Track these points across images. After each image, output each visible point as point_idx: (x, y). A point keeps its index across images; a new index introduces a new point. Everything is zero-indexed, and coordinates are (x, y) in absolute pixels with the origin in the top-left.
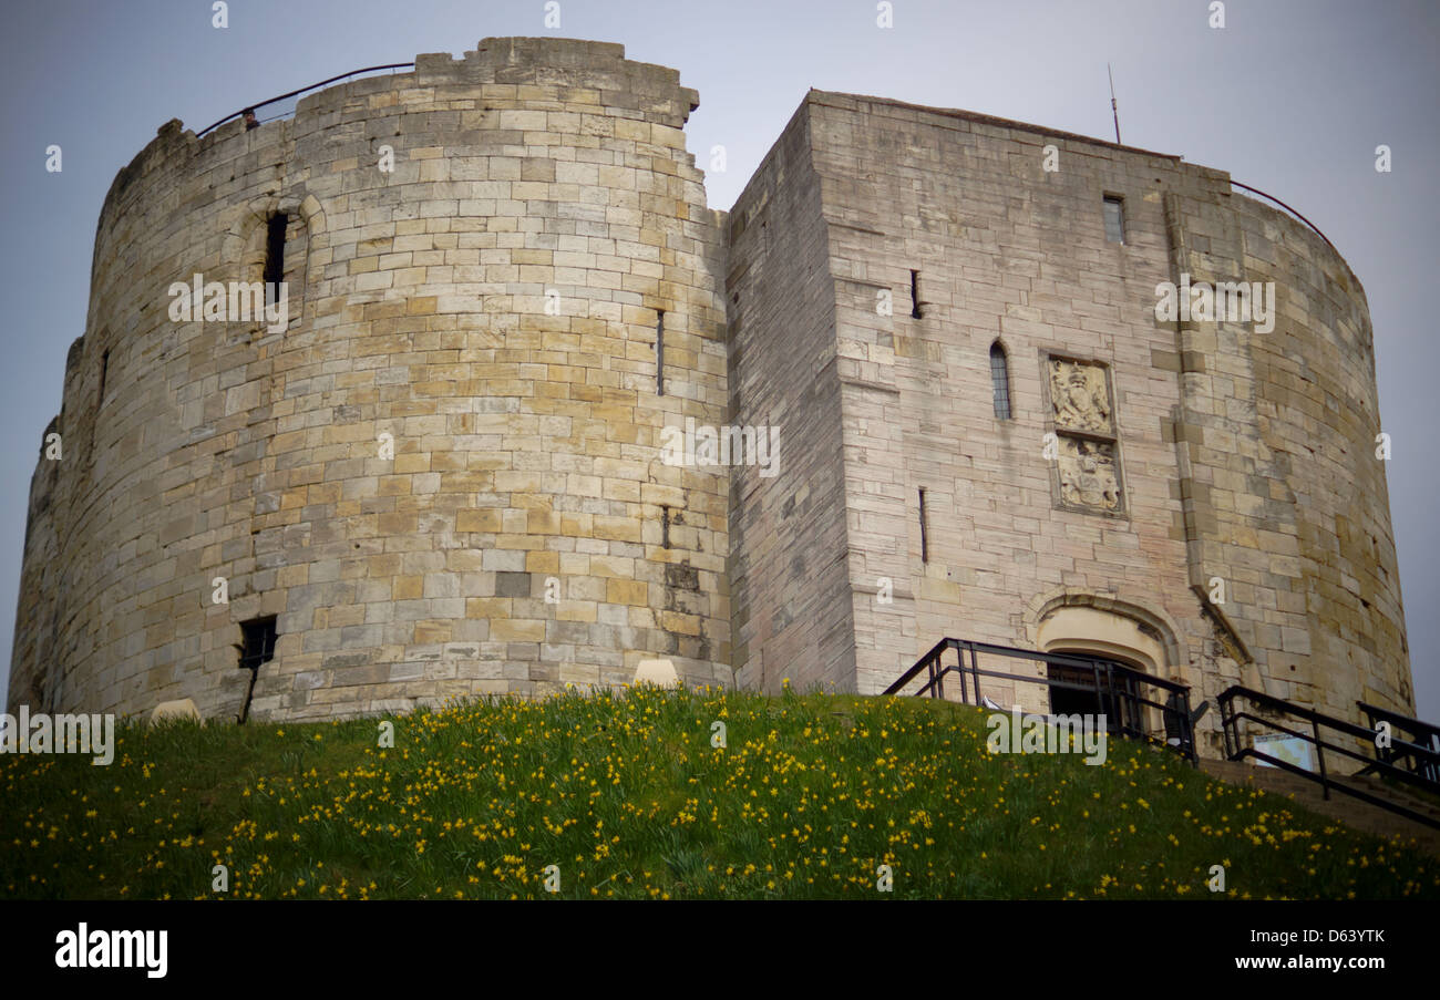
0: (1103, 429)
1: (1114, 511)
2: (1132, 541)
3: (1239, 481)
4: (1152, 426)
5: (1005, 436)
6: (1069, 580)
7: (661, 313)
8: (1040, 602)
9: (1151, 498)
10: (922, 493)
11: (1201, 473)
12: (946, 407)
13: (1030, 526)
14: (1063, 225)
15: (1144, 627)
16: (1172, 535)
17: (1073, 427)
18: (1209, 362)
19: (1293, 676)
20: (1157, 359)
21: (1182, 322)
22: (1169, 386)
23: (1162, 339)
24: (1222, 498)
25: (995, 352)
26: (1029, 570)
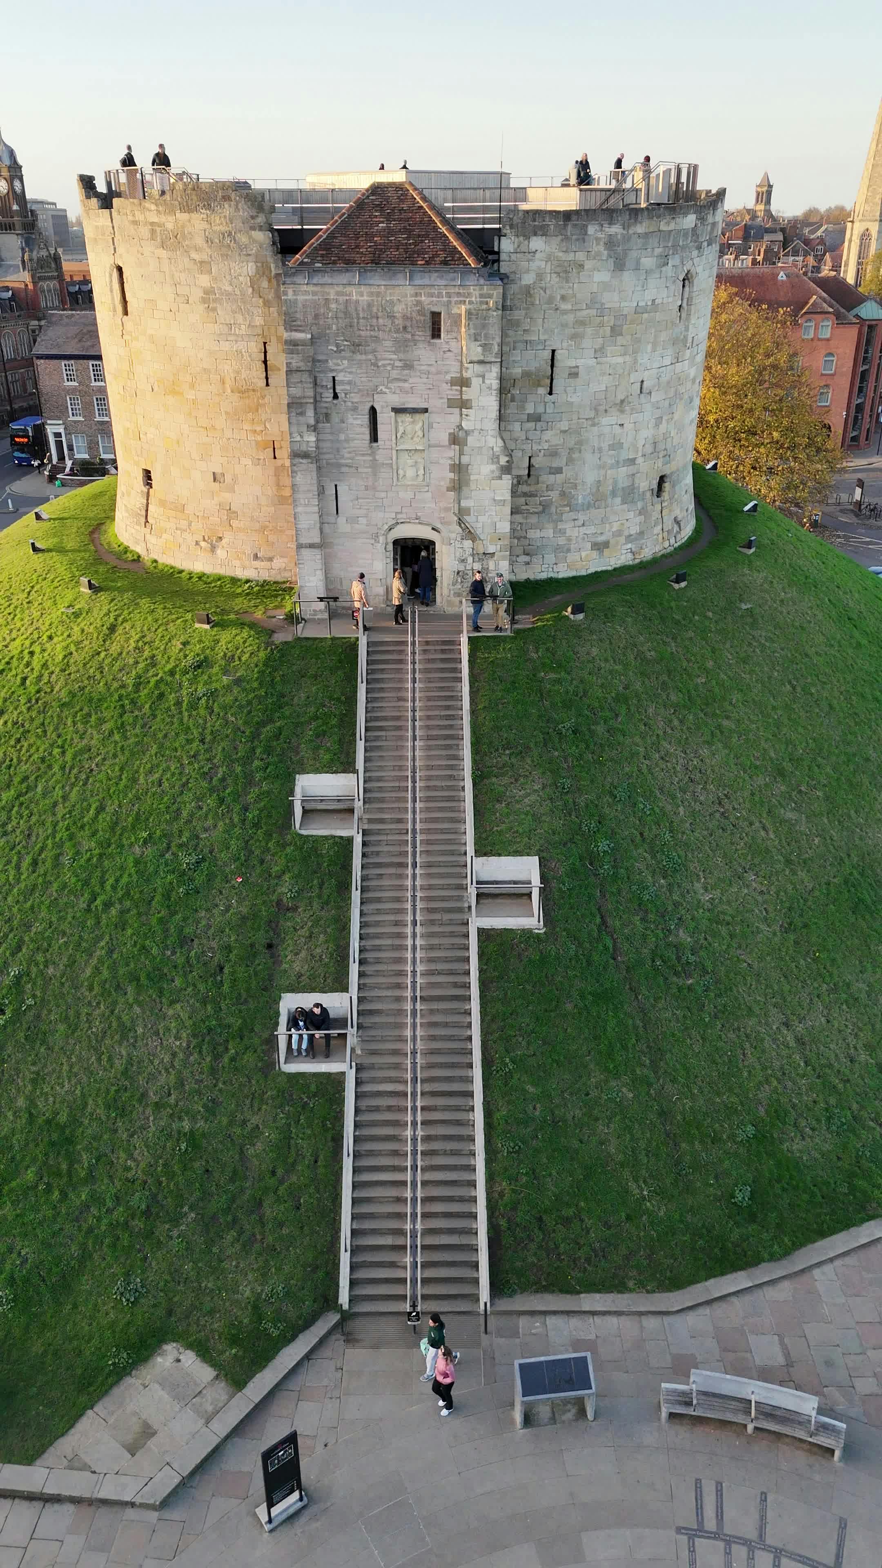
0: (421, 445)
1: (422, 482)
2: (429, 494)
3: (485, 459)
4: (445, 438)
5: (373, 454)
6: (399, 516)
7: (265, 343)
8: (385, 525)
9: (439, 474)
10: (336, 486)
11: (465, 460)
12: (347, 446)
13: (383, 495)
15: (434, 529)
17: (406, 447)
18: (474, 404)
19: (499, 542)
20: (451, 404)
21: (464, 382)
22: (453, 417)
23: (453, 392)
24: (473, 469)
25: (373, 411)
26: (381, 515)
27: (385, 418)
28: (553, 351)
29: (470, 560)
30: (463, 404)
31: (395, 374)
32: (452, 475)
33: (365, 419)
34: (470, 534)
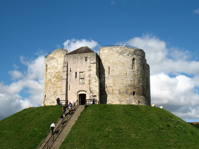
0: (84, 77)
1: (84, 83)
2: (85, 86)
3: (94, 79)
4: (87, 76)
5: (76, 79)
6: (80, 90)
8: (77, 92)
9: (87, 82)
10: (70, 85)
11: (90, 79)
12: (72, 78)
13: (77, 86)
14: (82, 61)
15: (86, 92)
16: (88, 84)
17: (81, 78)
18: (92, 70)
19: (97, 94)
20: (88, 70)
21: (90, 67)
22: (89, 72)
23: (89, 69)
24: (92, 81)
25: (76, 73)
26: (77, 89)
27: (78, 73)
28: (109, 67)
29: (92, 97)
30: (91, 70)
31: (80, 67)
32: (89, 82)
33: (75, 74)
34: (91, 92)
